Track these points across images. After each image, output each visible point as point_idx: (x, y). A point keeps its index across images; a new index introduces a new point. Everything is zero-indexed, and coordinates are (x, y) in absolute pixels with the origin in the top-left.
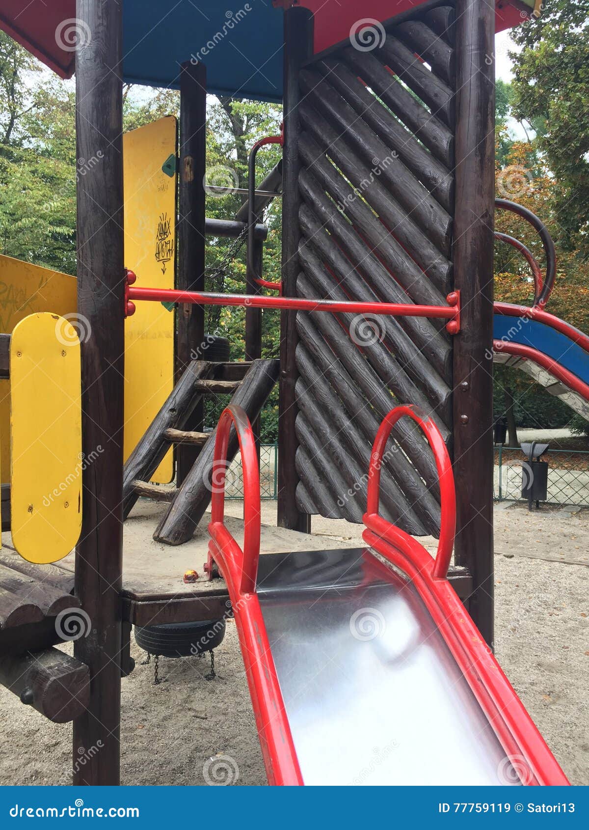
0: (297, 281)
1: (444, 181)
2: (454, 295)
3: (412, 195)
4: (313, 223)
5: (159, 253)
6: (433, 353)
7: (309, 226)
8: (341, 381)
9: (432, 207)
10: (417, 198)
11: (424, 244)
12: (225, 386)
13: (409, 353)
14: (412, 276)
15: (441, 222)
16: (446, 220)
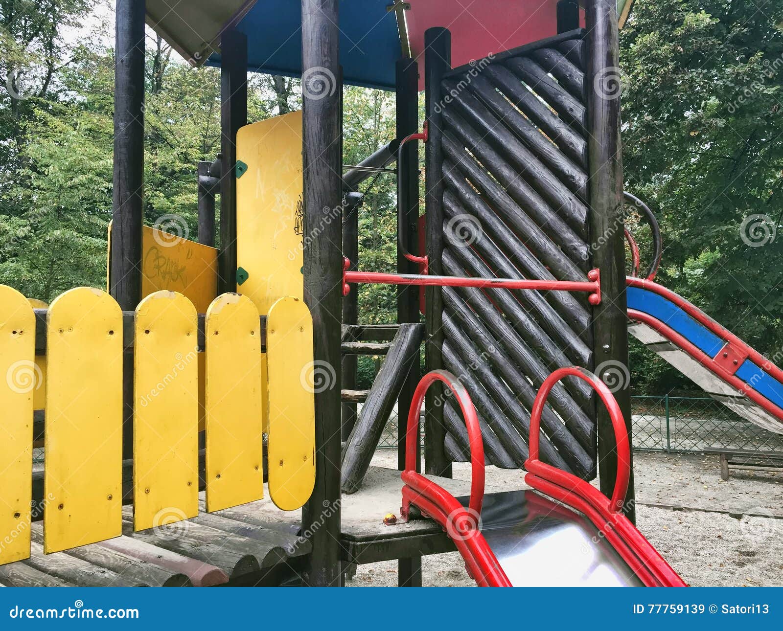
0: (443, 256)
1: (581, 180)
2: (594, 273)
3: (552, 189)
4: (457, 207)
5: (298, 227)
6: (576, 320)
7: (454, 209)
8: (487, 343)
9: (571, 200)
10: (557, 192)
11: (564, 229)
12: (373, 348)
13: (553, 320)
14: (555, 255)
15: (580, 212)
16: (584, 211)
